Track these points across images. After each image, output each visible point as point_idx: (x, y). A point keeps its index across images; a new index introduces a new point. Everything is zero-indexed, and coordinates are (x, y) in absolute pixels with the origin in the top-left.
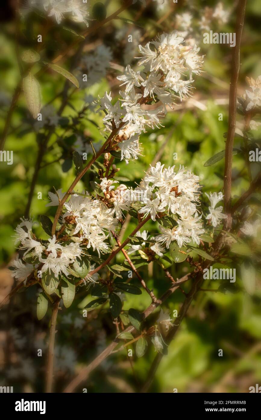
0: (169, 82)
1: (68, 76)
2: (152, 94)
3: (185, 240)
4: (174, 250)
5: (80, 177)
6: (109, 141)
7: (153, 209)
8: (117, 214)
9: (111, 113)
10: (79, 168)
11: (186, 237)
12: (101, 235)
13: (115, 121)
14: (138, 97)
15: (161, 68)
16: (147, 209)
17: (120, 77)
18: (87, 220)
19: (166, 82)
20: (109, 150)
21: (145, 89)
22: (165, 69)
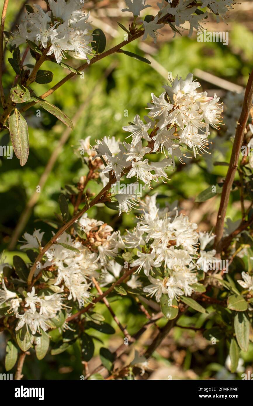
0: (185, 138)
1: (62, 118)
2: (162, 148)
3: (177, 292)
4: (165, 304)
5: (67, 226)
6: (105, 192)
7: (147, 263)
8: (102, 261)
9: (111, 163)
10: (65, 214)
11: (177, 289)
12: (83, 283)
13: (116, 174)
14: (146, 150)
15: (177, 122)
16: (139, 262)
17: (126, 128)
18: (70, 270)
19: (182, 138)
20: (104, 200)
21: (155, 143)
22: (182, 124)
